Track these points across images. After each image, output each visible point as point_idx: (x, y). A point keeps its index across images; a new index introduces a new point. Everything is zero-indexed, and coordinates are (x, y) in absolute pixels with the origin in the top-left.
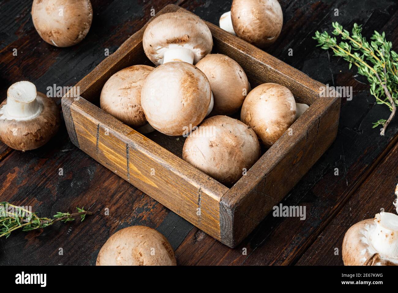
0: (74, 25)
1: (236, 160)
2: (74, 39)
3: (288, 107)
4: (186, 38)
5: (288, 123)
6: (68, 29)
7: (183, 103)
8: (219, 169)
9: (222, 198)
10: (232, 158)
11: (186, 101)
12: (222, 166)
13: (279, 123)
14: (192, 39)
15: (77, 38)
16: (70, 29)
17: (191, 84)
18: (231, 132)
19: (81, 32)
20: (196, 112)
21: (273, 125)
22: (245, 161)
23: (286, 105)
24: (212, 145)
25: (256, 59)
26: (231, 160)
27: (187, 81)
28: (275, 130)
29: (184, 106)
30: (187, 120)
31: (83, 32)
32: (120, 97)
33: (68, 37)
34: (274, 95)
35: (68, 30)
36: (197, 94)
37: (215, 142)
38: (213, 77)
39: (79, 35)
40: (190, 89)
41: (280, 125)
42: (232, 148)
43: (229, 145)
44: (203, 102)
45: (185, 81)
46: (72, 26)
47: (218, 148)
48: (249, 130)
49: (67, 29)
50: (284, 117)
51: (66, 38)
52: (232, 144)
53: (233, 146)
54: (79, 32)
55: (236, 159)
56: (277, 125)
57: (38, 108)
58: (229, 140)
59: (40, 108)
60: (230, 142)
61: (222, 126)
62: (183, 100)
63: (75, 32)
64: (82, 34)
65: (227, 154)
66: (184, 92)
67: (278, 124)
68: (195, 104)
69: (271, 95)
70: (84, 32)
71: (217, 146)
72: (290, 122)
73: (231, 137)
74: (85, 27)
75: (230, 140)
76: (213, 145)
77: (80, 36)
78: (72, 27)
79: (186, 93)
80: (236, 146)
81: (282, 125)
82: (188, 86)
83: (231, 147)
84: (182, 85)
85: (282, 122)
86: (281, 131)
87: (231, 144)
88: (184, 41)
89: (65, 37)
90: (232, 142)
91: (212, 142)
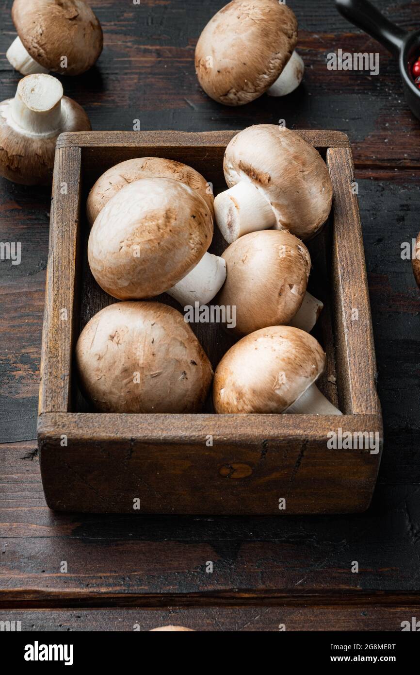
0: (229, 72)
1: (129, 387)
2: (221, 94)
3: (275, 384)
4: (264, 178)
5: (255, 406)
6: (219, 72)
7: (123, 244)
8: (97, 379)
9: (44, 414)
10: (123, 380)
11: (128, 246)
12: (103, 377)
13: (241, 395)
14: (272, 187)
15: (226, 95)
16: (220, 73)
17: (156, 228)
18: (153, 342)
19: (234, 90)
20: (132, 273)
21: (232, 391)
22: (141, 401)
23: (274, 379)
24: (113, 338)
25: (342, 292)
26: (121, 381)
27: (156, 220)
28: (230, 401)
29: (120, 250)
30: (114, 274)
31: (238, 92)
32: (110, 186)
33: (213, 84)
34: (275, 350)
35: (217, 73)
36: (150, 249)
37: (121, 337)
38: (243, 261)
39: (230, 93)
40: (147, 233)
41: (241, 400)
42: (134, 366)
43: (133, 358)
44: (151, 267)
45: (153, 218)
46: (226, 73)
47: (116, 347)
48: (190, 365)
49: (216, 71)
50: (254, 392)
51: (211, 83)
52: (139, 360)
53: (138, 365)
54: (232, 88)
55: (128, 385)
56: (237, 395)
57: (51, 130)
58: (139, 351)
59: (53, 132)
60: (139, 356)
61: (153, 325)
62: (126, 241)
63: (226, 83)
64: (235, 94)
65: (121, 367)
66: (136, 231)
67: (239, 394)
68: (136, 261)
69: (272, 348)
70: (240, 93)
71: (118, 343)
72: (260, 408)
73: (146, 349)
74: (245, 88)
75: (141, 353)
76: (115, 338)
77: (231, 96)
78: (224, 73)
79: (137, 235)
80: (143, 368)
81: (244, 401)
82: (148, 228)
83: (134, 362)
84: (144, 220)
85: (247, 396)
86: (238, 409)
87: (138, 358)
88: (260, 181)
89: (210, 80)
90: (142, 357)
91: (118, 334)
